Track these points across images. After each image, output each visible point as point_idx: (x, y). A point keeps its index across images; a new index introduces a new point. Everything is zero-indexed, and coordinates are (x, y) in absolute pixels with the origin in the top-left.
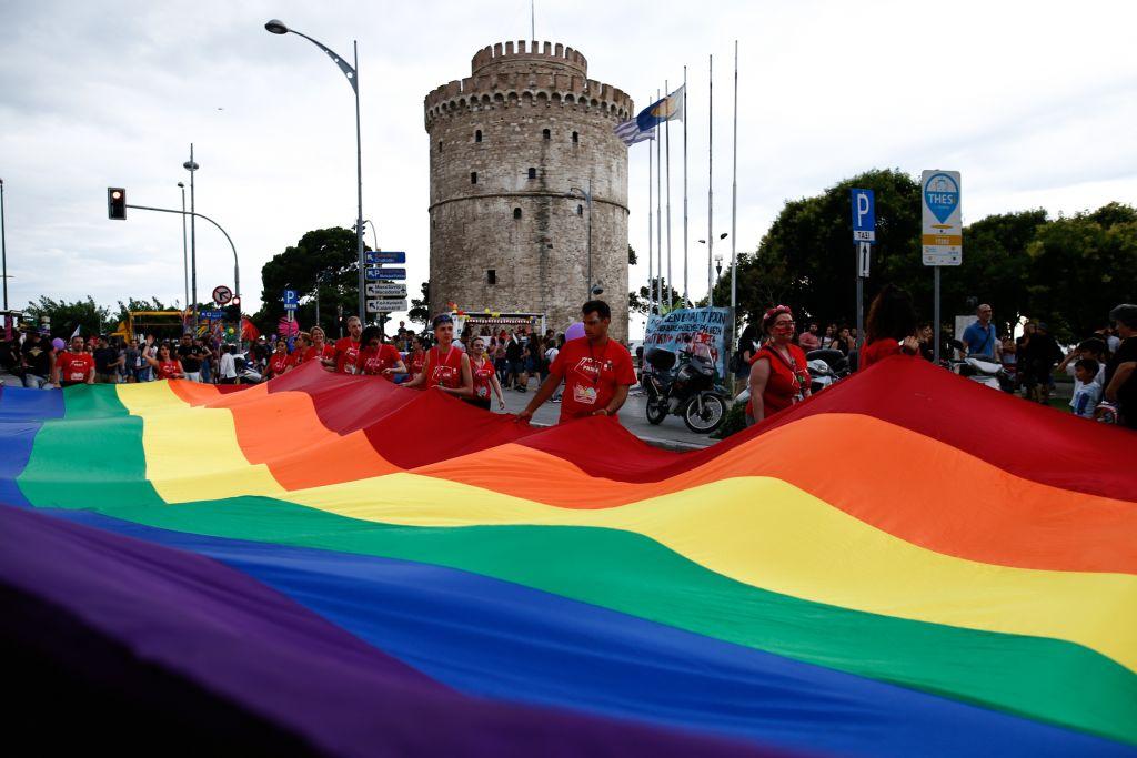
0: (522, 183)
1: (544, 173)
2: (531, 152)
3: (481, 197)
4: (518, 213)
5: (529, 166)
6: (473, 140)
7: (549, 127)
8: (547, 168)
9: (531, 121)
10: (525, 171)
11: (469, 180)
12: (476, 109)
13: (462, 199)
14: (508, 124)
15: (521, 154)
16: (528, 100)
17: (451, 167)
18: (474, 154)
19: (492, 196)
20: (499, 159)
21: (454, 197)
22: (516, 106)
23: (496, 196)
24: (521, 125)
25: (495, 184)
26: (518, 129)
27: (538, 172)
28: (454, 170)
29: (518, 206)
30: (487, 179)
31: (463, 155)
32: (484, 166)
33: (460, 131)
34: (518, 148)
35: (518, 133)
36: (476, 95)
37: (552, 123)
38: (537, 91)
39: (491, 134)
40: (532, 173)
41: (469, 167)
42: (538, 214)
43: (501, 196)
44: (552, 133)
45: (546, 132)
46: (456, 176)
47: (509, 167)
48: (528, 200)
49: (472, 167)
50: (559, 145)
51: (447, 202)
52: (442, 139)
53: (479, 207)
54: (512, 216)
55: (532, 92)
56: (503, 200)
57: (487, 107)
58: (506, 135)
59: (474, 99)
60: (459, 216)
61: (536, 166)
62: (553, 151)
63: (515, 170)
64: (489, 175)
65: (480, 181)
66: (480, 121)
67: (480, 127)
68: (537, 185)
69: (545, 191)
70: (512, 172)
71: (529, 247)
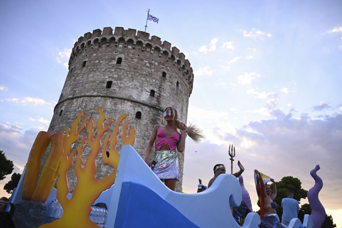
0: (145, 97)
1: (160, 96)
2: (154, 80)
3: (113, 98)
4: (138, 115)
5: (152, 88)
6: (115, 62)
7: (166, 72)
8: (162, 94)
9: (156, 64)
10: (148, 90)
11: (105, 85)
12: (121, 46)
13: (96, 96)
14: (142, 60)
15: (148, 79)
16: (157, 52)
17: (91, 75)
18: (113, 70)
19: (121, 99)
20: (132, 77)
21: (88, 94)
22: (149, 52)
23: (125, 99)
24: (150, 63)
25: (126, 92)
26: (148, 65)
27: (156, 94)
28: (93, 77)
29: (140, 110)
30: (120, 87)
31: (103, 69)
32: (119, 79)
33: (105, 55)
34: (147, 75)
35: (148, 67)
36: (125, 37)
37: (168, 70)
38: (164, 50)
39: (130, 62)
40: (152, 92)
41: (107, 77)
42: (153, 120)
43: (128, 100)
44: (167, 76)
45: (164, 74)
46: (94, 82)
47: (138, 84)
48: (147, 108)
49: (109, 77)
50: (170, 84)
51: (81, 97)
52: (87, 60)
53: (109, 104)
54: (134, 116)
55: (161, 48)
56: (129, 104)
57: (130, 47)
58: (140, 65)
59: (122, 40)
60: (89, 107)
61: (156, 90)
62: (167, 85)
63: (142, 87)
64: (122, 85)
65: (113, 87)
66: (123, 53)
67: (122, 56)
68: (154, 102)
69: (160, 107)
70: (140, 89)
71: (142, 141)
